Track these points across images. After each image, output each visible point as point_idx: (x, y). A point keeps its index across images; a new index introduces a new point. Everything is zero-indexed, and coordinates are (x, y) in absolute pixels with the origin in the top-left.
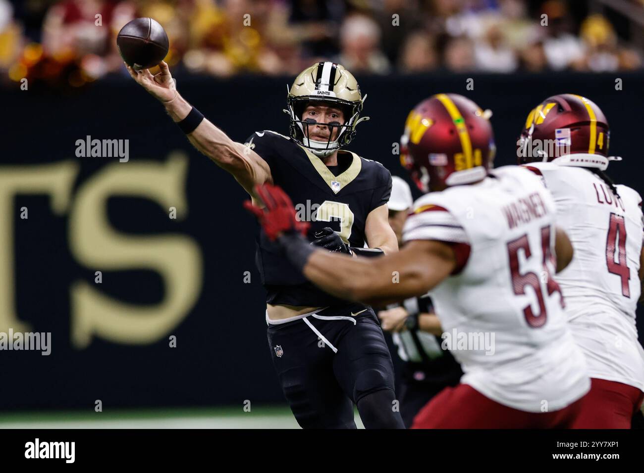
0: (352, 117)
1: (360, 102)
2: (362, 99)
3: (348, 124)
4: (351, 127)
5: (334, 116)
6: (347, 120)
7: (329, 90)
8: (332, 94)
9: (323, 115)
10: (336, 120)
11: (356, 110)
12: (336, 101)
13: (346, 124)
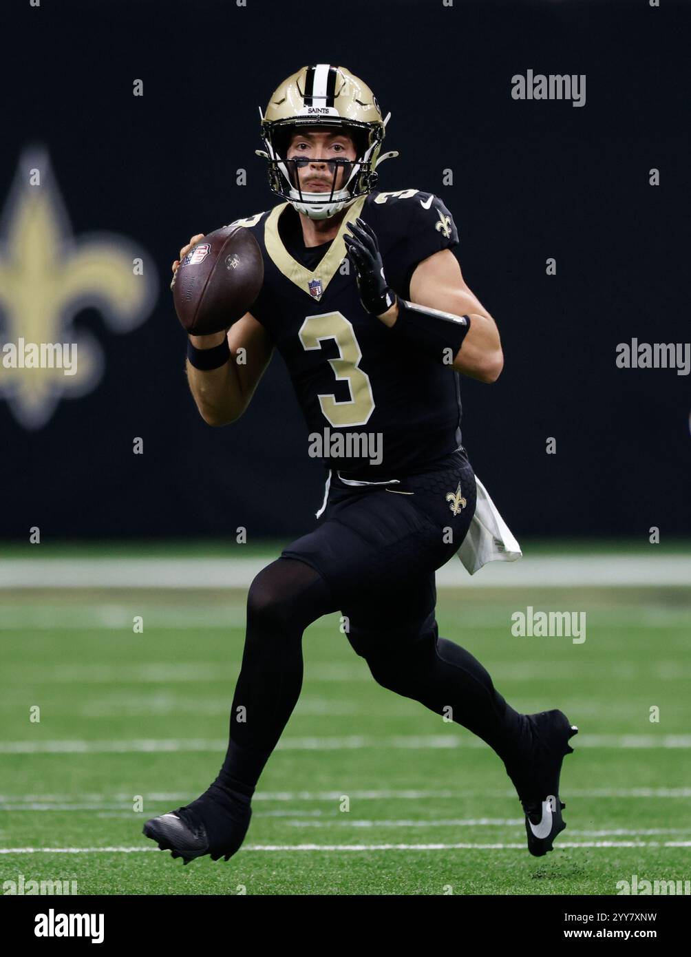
0: (368, 149)
1: (379, 125)
2: (383, 120)
3: (363, 159)
4: (369, 165)
5: (337, 148)
6: (360, 154)
7: (327, 106)
8: (333, 112)
9: (319, 147)
10: (342, 154)
11: (374, 138)
12: (340, 122)
13: (360, 160)
